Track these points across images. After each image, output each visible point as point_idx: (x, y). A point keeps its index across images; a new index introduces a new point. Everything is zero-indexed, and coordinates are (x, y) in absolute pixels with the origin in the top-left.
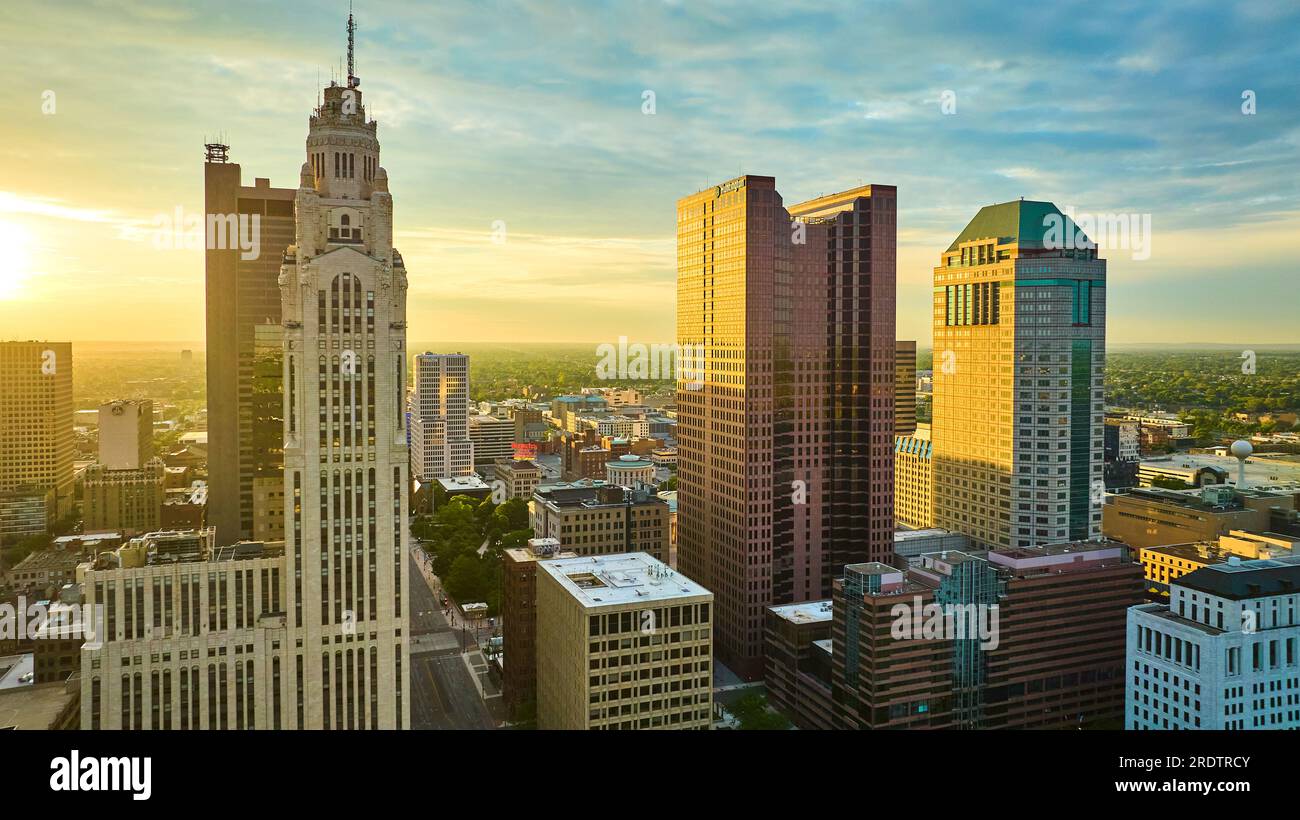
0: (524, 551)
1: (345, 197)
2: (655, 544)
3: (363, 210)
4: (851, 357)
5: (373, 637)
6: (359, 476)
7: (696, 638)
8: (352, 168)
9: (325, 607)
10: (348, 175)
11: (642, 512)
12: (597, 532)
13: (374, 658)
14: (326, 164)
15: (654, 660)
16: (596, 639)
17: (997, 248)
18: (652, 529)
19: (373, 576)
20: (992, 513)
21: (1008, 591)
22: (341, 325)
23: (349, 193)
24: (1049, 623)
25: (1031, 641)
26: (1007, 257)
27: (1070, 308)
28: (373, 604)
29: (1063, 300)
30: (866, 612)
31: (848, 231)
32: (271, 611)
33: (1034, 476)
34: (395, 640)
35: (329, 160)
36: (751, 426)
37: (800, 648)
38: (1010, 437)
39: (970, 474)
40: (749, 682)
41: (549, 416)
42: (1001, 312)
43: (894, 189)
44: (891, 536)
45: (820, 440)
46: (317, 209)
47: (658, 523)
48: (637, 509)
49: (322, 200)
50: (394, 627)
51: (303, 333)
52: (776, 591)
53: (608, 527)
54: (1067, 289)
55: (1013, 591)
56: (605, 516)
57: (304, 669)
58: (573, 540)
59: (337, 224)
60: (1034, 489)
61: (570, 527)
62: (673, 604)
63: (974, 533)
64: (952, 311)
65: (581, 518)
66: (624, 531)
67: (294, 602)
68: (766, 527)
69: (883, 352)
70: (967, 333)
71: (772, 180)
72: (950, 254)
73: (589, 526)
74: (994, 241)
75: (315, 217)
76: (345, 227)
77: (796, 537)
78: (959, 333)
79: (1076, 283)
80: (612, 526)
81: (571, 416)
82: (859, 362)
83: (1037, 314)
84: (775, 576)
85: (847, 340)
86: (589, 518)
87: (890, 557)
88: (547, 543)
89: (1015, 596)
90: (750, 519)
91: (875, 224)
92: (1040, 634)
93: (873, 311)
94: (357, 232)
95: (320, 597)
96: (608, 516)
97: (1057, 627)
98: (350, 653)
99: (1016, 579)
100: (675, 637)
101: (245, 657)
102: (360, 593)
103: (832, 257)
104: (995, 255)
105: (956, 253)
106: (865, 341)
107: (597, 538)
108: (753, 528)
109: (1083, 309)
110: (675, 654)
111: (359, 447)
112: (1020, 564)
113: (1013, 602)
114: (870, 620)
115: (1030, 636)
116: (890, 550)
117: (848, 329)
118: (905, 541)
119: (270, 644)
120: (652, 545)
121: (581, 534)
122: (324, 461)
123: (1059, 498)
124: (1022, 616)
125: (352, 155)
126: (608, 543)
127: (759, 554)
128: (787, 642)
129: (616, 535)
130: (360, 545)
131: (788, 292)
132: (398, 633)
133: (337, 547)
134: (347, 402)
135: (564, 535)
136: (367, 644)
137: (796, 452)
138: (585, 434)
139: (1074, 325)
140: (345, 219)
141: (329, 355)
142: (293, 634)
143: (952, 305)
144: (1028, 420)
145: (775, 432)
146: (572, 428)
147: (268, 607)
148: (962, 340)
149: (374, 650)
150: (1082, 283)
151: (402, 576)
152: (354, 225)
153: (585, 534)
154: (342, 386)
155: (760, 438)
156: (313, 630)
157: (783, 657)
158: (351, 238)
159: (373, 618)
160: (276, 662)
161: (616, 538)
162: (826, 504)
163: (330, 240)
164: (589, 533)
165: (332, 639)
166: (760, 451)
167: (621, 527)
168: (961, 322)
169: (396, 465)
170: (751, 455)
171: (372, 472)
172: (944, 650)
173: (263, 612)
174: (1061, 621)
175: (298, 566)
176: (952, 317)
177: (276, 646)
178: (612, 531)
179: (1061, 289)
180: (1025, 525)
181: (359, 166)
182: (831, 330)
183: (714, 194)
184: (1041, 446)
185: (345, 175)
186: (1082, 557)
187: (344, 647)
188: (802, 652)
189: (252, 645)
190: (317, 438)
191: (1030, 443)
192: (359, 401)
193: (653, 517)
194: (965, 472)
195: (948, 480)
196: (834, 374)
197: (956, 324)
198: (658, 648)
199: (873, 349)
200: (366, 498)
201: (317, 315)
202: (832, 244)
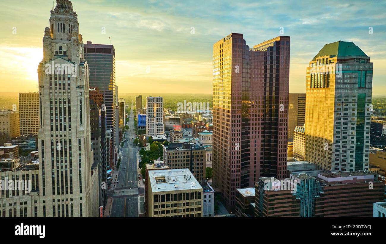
0: (152, 165)
1: (61, 40)
2: (201, 163)
3: (68, 44)
4: (272, 99)
5: (72, 200)
6: (65, 142)
7: (196, 205)
8: (64, 29)
9: (54, 188)
10: (63, 31)
11: (196, 152)
12: (180, 159)
13: (72, 207)
14: (55, 28)
15: (179, 212)
16: (157, 204)
17: (329, 59)
18: (200, 158)
19: (71, 178)
20: (325, 157)
21: (324, 191)
22: (58, 87)
23: (63, 38)
24: (341, 203)
25: (334, 210)
26: (333, 63)
27: (357, 81)
28: (71, 188)
29: (354, 78)
30: (265, 197)
31: (272, 54)
32: (35, 189)
33: (341, 144)
34: (80, 202)
35: (56, 26)
36: (233, 124)
37: (245, 205)
38: (332, 129)
39: (318, 142)
40: (231, 214)
41: (194, 116)
42: (330, 83)
43: (289, 37)
44: (286, 164)
45: (260, 129)
46: (51, 44)
47: (202, 156)
48: (194, 151)
49: (52, 41)
50: (79, 197)
51: (44, 89)
52: (242, 182)
53: (184, 157)
54: (356, 74)
55: (326, 191)
56: (183, 153)
57: (46, 211)
58: (172, 161)
59: (58, 49)
60: (341, 149)
61: (171, 157)
62: (187, 192)
63: (319, 163)
64: (313, 83)
65: (175, 154)
66: (190, 158)
67: (42, 187)
68: (238, 160)
69: (284, 97)
70: (318, 91)
71: (242, 35)
72: (313, 62)
73: (177, 157)
74: (328, 57)
75: (49, 47)
76: (61, 50)
77: (250, 163)
78: (315, 91)
79: (360, 72)
80: (186, 157)
81: (200, 116)
82: (275, 101)
83: (343, 84)
84: (241, 177)
85: (271, 93)
86: (177, 154)
87: (285, 171)
88: (160, 163)
89: (326, 192)
90: (232, 157)
91: (281, 51)
92: (338, 208)
93: (280, 83)
94: (65, 52)
95: (51, 185)
96: (184, 153)
97: (345, 205)
98: (63, 205)
99: (328, 186)
100: (188, 204)
101: (23, 206)
102: (67, 184)
103: (266, 63)
104: (328, 62)
105: (315, 62)
106: (277, 93)
107: (180, 161)
108: (233, 160)
109: (363, 81)
110: (188, 210)
111: (65, 131)
112: (330, 180)
113: (326, 195)
114: (266, 199)
115: (333, 208)
116: (285, 169)
117: (271, 89)
118: (293, 165)
119: (33, 201)
120: (200, 164)
121: (174, 159)
122: (52, 136)
123: (351, 152)
124: (330, 200)
125: (64, 24)
126: (184, 163)
127: (236, 169)
128: (242, 202)
129: (187, 160)
130: (66, 167)
131: (248, 76)
132: (81, 199)
133: (58, 167)
134: (61, 115)
135: (169, 159)
136: (69, 203)
137: (251, 133)
138: (199, 122)
139: (359, 88)
140: (61, 48)
141: (53, 98)
142: (42, 198)
143: (313, 81)
144: (339, 123)
145: (242, 126)
146: (200, 120)
147: (34, 188)
148: (316, 93)
149: (72, 204)
150: (362, 72)
151: (82, 178)
152: (64, 50)
153: (176, 159)
154: (58, 109)
155: (236, 128)
156: (49, 197)
157: (241, 208)
158: (63, 54)
159: (71, 193)
160: (36, 208)
161: (187, 161)
162: (262, 152)
163: (55, 55)
164: (177, 159)
165: (56, 201)
166: (236, 133)
167: (189, 157)
168: (316, 87)
169: (80, 138)
170: (233, 134)
171: (70, 141)
172: (297, 212)
173: (33, 189)
174: (347, 203)
175: (43, 174)
176: (313, 85)
177: (36, 202)
178: (186, 159)
179: (354, 74)
180: (337, 162)
181: (67, 28)
182: (265, 89)
183: (223, 41)
184: (344, 133)
185: (61, 32)
186: (357, 178)
187: (61, 203)
188: (246, 207)
189: (26, 202)
190: (50, 128)
191: (340, 132)
192: (65, 115)
193: (200, 154)
194: (316, 141)
195: (310, 144)
196: (265, 105)
197: (314, 87)
198: (180, 208)
199: (280, 96)
200: (68, 150)
201: (49, 83)
202: (266, 58)
